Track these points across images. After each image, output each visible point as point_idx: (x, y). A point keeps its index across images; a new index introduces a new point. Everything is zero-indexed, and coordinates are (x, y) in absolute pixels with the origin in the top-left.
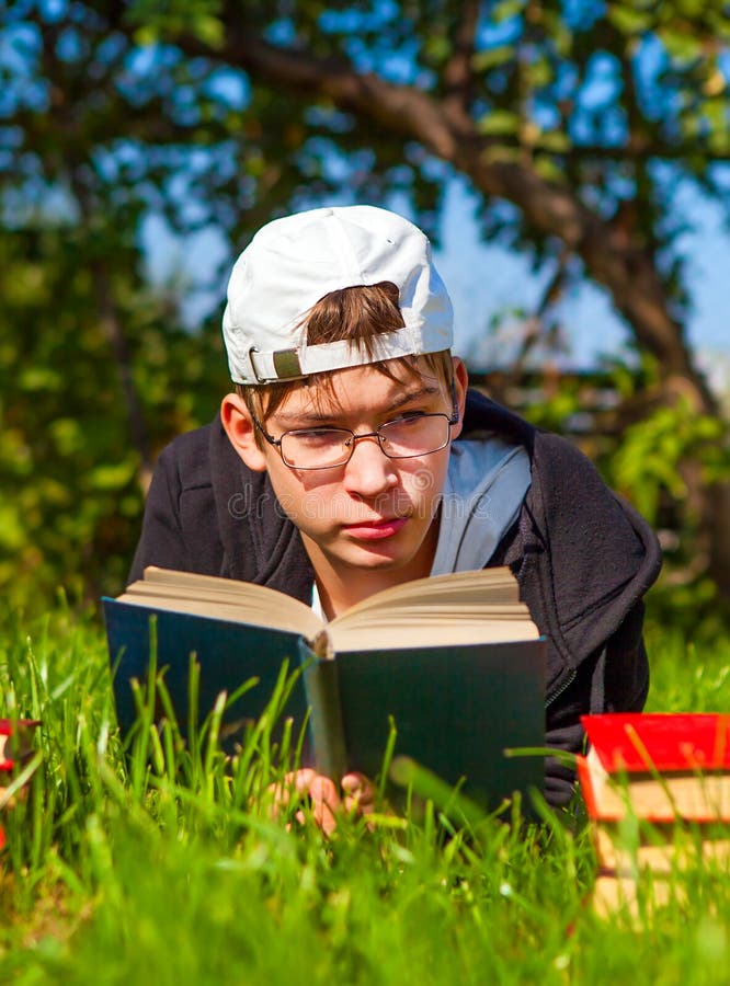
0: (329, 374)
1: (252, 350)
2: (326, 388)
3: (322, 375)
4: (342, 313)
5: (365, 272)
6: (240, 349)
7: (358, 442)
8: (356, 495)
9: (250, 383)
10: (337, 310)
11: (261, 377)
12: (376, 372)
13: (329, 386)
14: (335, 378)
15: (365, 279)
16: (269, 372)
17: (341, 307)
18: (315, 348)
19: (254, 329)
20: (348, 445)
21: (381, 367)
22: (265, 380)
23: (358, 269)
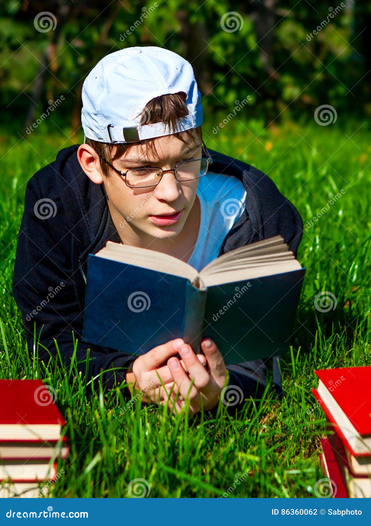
0: (153, 139)
1: (109, 126)
2: (151, 147)
3: (149, 140)
4: (162, 109)
5: (170, 86)
6: (101, 125)
7: (164, 174)
8: (162, 201)
9: (106, 142)
10: (160, 108)
11: (114, 140)
12: (176, 138)
13: (153, 146)
14: (156, 141)
15: (170, 90)
16: (119, 138)
17: (161, 106)
18: (146, 127)
19: (111, 115)
20: (158, 175)
21: (178, 136)
22: (116, 142)
23: (167, 85)
